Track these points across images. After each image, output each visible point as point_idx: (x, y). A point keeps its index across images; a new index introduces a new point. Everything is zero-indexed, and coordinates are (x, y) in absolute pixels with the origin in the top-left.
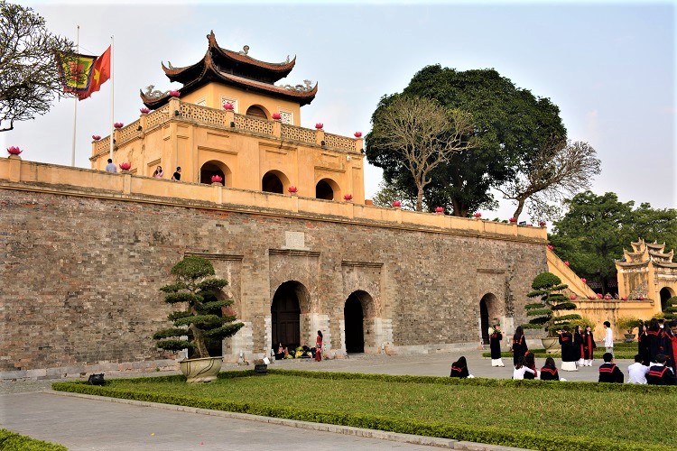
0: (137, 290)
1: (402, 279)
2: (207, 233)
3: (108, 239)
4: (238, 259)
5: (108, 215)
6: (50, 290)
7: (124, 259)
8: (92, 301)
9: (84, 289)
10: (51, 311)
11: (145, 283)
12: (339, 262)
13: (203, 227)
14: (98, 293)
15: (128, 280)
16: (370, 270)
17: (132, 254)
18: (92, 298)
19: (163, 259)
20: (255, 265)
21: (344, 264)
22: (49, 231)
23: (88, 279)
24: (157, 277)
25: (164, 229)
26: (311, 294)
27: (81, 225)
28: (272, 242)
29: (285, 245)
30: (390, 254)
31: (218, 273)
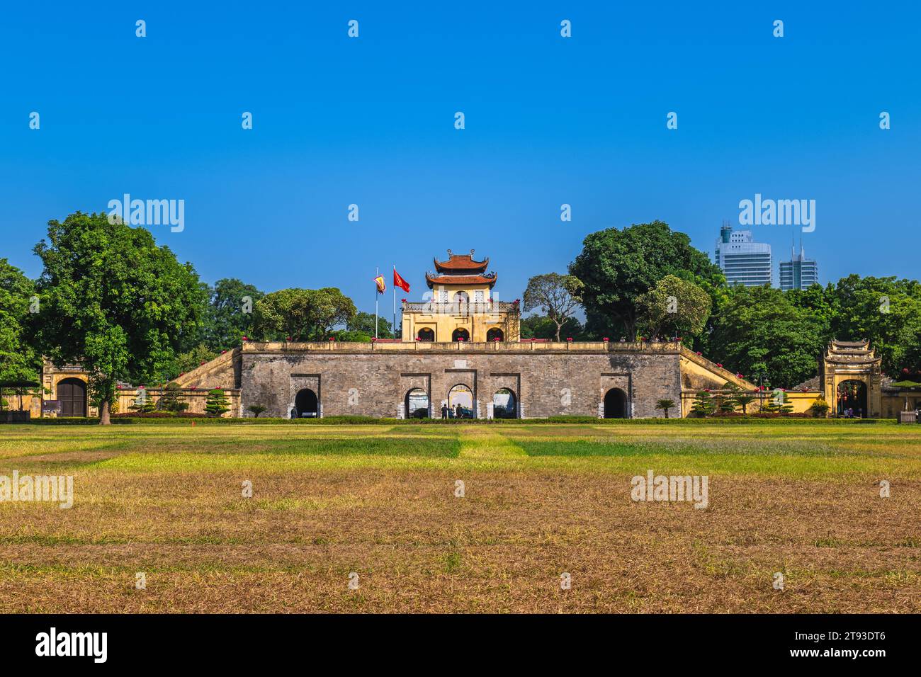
1: (534, 381)
2: (412, 364)
3: (367, 370)
4: (429, 375)
5: (368, 360)
7: (373, 377)
11: (383, 387)
12: (488, 373)
13: (411, 361)
16: (513, 377)
17: (377, 375)
19: (391, 376)
20: (437, 377)
21: (492, 375)
22: (344, 367)
25: (391, 364)
27: (356, 365)
28: (447, 366)
29: (455, 367)
30: (526, 367)
31: (420, 381)
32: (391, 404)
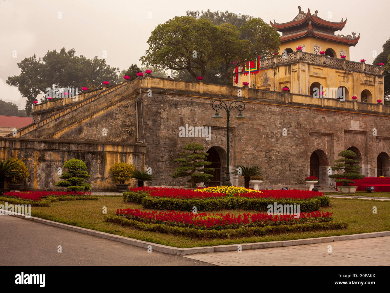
0: (291, 150)
2: (318, 122)
3: (280, 125)
4: (331, 135)
6: (260, 149)
8: (275, 155)
9: (272, 149)
10: (260, 160)
11: (294, 147)
12: (375, 136)
13: (317, 119)
14: (277, 151)
15: (287, 145)
16: (388, 141)
17: (289, 132)
18: (275, 153)
19: (301, 135)
20: (338, 138)
21: (377, 138)
22: (259, 121)
23: (273, 145)
24: (299, 144)
25: (301, 120)
26: (361, 154)
28: (345, 126)
29: (351, 127)
31: (322, 142)
32: (302, 168)
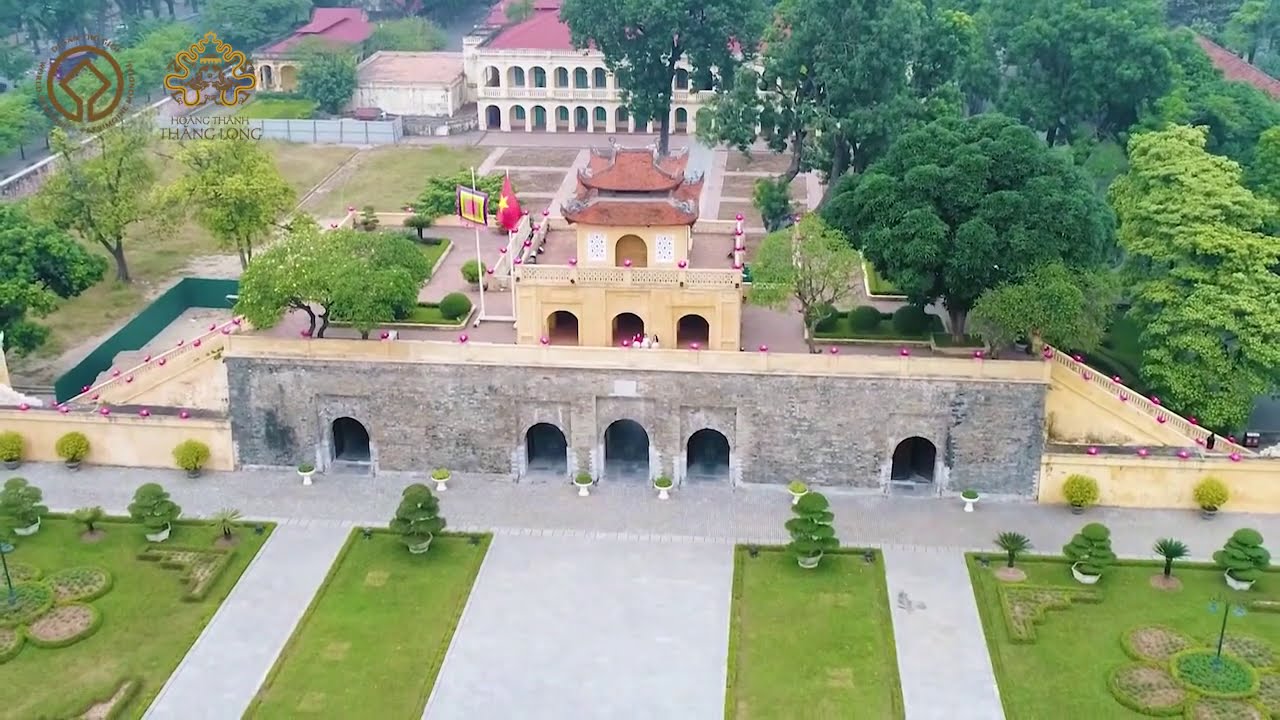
2: (535, 385)
6: (415, 424)
8: (444, 432)
9: (438, 425)
10: (417, 438)
12: (677, 406)
13: (531, 381)
14: (448, 427)
15: (469, 419)
17: (471, 401)
20: (583, 408)
21: (684, 408)
23: (440, 418)
25: (497, 384)
26: (647, 431)
28: (599, 390)
29: (613, 392)
30: (748, 398)
31: (551, 413)
32: (499, 452)
